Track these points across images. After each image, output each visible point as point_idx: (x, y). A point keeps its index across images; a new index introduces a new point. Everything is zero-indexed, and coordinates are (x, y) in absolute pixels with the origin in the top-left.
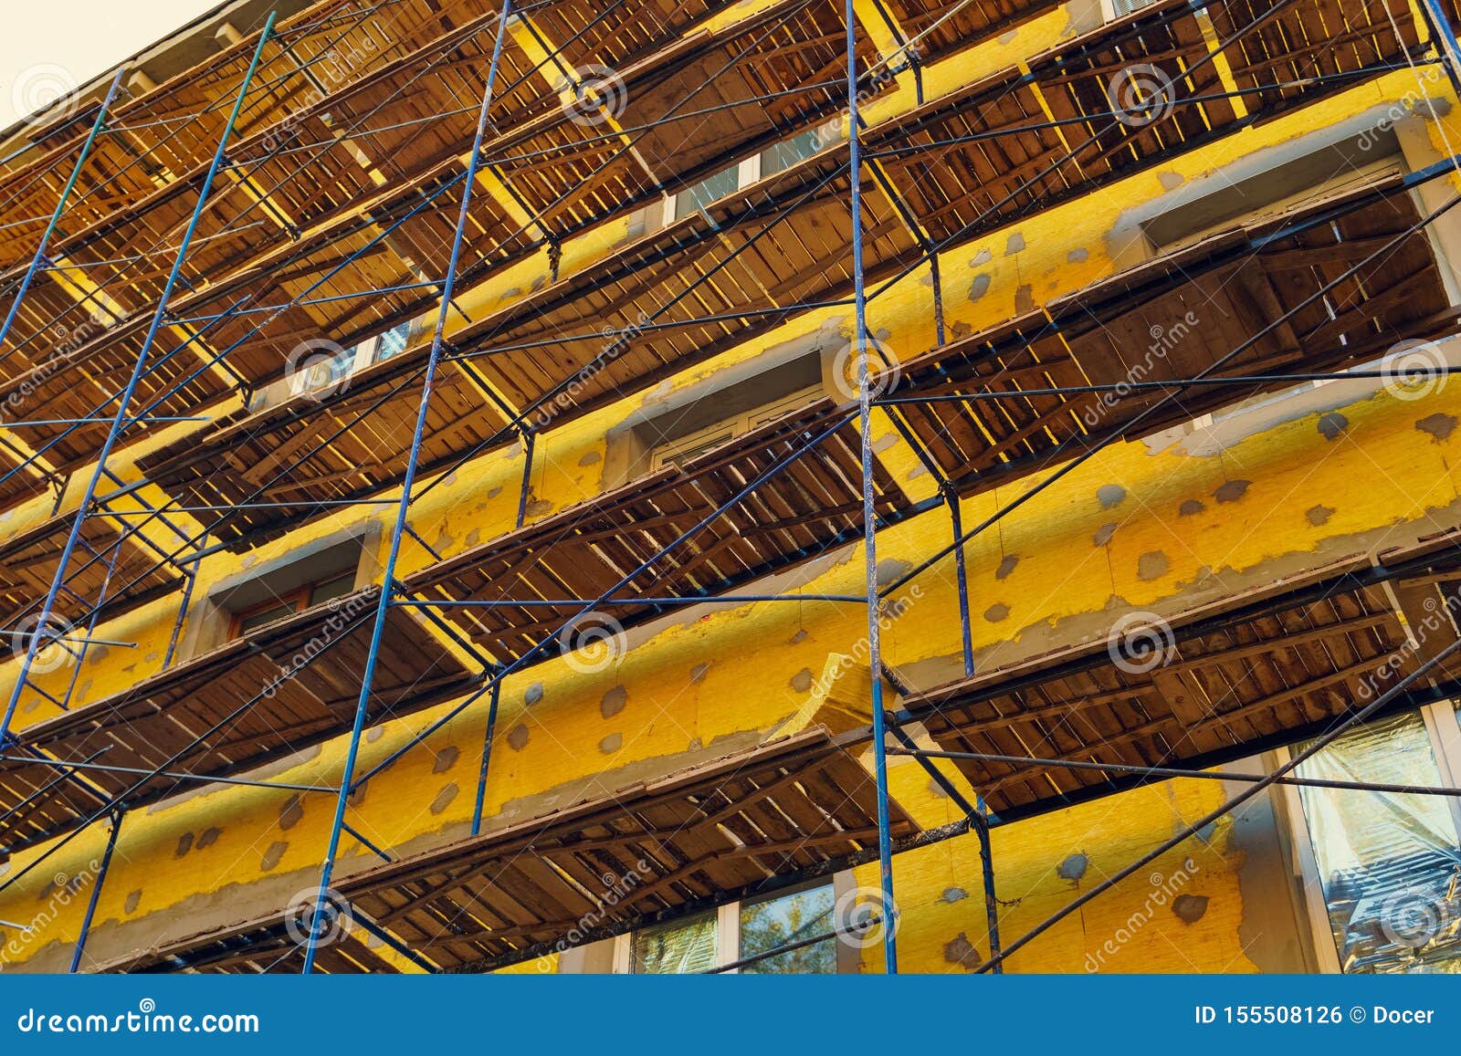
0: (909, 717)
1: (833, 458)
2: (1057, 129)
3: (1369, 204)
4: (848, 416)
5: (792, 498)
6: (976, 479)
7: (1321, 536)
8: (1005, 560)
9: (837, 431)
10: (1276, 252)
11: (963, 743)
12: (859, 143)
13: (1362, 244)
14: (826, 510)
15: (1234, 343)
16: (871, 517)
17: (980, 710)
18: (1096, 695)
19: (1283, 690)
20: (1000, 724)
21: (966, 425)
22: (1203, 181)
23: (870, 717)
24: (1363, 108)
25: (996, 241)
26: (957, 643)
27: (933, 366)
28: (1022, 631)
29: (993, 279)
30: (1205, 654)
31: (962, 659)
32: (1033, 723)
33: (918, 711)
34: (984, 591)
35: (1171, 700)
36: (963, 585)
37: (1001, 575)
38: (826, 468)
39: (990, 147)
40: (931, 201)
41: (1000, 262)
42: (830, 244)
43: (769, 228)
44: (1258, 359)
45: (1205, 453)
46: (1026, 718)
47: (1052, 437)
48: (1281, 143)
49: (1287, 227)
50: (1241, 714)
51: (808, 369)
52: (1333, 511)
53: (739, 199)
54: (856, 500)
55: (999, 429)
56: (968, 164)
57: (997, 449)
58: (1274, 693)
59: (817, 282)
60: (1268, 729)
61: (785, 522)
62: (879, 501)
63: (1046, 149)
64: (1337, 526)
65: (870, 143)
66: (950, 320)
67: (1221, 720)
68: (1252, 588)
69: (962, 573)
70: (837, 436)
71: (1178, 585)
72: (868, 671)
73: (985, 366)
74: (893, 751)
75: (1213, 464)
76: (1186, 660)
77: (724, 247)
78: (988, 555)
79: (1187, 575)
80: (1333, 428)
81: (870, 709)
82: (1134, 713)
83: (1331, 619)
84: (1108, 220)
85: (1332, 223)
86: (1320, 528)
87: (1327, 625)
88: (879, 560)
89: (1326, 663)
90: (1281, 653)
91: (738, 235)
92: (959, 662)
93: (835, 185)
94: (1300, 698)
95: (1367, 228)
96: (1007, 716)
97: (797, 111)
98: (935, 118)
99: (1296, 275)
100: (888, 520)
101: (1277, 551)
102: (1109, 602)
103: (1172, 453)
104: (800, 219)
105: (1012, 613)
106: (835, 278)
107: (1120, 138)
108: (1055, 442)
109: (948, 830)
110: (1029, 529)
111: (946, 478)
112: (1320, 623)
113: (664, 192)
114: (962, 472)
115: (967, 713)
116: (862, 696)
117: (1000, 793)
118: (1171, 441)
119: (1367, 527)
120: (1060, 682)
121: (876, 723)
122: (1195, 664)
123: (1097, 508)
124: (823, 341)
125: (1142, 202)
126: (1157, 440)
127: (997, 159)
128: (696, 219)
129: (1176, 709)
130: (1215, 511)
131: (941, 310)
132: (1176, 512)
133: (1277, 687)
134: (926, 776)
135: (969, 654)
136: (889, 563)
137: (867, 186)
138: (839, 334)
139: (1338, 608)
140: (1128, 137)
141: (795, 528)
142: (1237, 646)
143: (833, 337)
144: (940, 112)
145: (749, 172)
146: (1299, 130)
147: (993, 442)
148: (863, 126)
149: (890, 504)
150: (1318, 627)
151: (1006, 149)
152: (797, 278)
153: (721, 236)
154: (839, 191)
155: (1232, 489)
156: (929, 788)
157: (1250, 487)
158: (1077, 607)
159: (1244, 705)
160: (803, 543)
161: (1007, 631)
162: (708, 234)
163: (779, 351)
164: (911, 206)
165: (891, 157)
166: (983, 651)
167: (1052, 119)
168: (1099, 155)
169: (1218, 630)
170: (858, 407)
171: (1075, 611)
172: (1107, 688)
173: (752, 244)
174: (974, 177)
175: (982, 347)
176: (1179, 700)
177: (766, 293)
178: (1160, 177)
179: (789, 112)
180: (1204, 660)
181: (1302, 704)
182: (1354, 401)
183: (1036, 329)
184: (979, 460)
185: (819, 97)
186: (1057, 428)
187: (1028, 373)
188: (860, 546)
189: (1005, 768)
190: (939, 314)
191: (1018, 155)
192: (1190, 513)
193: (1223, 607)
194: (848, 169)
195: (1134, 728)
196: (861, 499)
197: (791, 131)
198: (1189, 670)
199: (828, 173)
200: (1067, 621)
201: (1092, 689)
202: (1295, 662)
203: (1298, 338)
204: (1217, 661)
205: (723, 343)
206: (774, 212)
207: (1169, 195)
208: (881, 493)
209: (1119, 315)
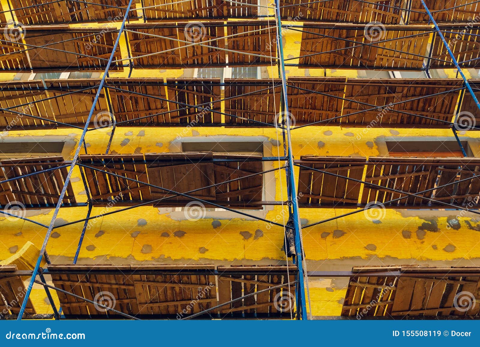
0: (48, 272)
1: (55, 177)
2: (168, 102)
3: (251, 161)
4: (66, 165)
5: (36, 185)
6: (101, 201)
7: (201, 257)
8: (100, 231)
9: (61, 169)
10: (219, 165)
11: (63, 287)
12: (105, 81)
13: (244, 172)
14: (46, 194)
15: (197, 188)
16: (61, 202)
17: (73, 277)
18: (114, 284)
19: (174, 301)
20: (77, 284)
21: (104, 182)
22: (205, 137)
23: (33, 268)
24: (257, 135)
25: (136, 130)
26: (74, 254)
27: (101, 160)
28: (97, 257)
29: (130, 141)
30: (154, 281)
31: (73, 259)
32: (89, 287)
33: (52, 271)
34: (89, 239)
35: (137, 293)
36: (83, 235)
37: (97, 236)
38: (51, 180)
39: (145, 100)
40: (120, 109)
41: (135, 137)
42: (82, 109)
43: (64, 95)
44: (202, 196)
45: (176, 219)
46: (88, 284)
47: (131, 197)
48: (231, 135)
49: (225, 158)
50: (158, 305)
51: (58, 146)
52: (207, 250)
53: (57, 82)
54: (58, 194)
55: (115, 188)
56: (137, 102)
57: (111, 195)
58: (171, 301)
59: (73, 120)
60: (164, 312)
61: (30, 193)
62: (65, 197)
63: (162, 108)
64: (207, 255)
65: (108, 83)
66: (112, 149)
67: (151, 305)
68: (176, 264)
69: (84, 230)
70: (60, 171)
71: (153, 258)
72: (39, 251)
73: (118, 166)
74: (37, 282)
75: (177, 224)
76: (147, 281)
77: (46, 96)
78: (95, 228)
79: (157, 256)
80: (217, 225)
81: (35, 265)
82: (124, 294)
83: (196, 282)
84: (173, 137)
85: (238, 163)
86: (202, 254)
87: (195, 284)
88: (57, 217)
89: (190, 296)
90: (177, 289)
91: (52, 94)
92: (71, 260)
93: (91, 91)
94: (177, 305)
95: (247, 168)
96: (81, 282)
97: (88, 64)
98: (132, 84)
99: (222, 174)
100: (66, 205)
101: (186, 257)
102: (129, 256)
103: (166, 216)
104: (76, 97)
105: (96, 249)
106: (80, 121)
107: (186, 114)
108: (131, 199)
109: (45, 316)
110: (111, 224)
111: (91, 198)
112: (193, 282)
113: (32, 71)
114: (98, 197)
115: (68, 276)
116: (33, 260)
117: (69, 308)
118: (166, 212)
119: (215, 258)
120: (104, 275)
121: (35, 270)
122: (150, 283)
123: (136, 224)
124: (67, 140)
125: (185, 136)
126: (163, 210)
127: (146, 104)
128: (40, 82)
129: (138, 297)
130: (172, 238)
131: (110, 144)
132: (160, 235)
133: (172, 299)
134: (46, 295)
135: (76, 258)
136: (61, 220)
137: (102, 96)
138: (74, 139)
139: (200, 279)
140: (188, 115)
141: (33, 196)
142: (165, 282)
143: (71, 139)
144: (134, 82)
145: (64, 76)
146: (237, 134)
147: (111, 192)
148: (108, 76)
149: (69, 200)
150: (192, 284)
151: (150, 103)
152: (66, 116)
153: (46, 91)
154: (92, 93)
155: (180, 233)
156: (44, 300)
157: (186, 235)
158: (118, 254)
159: (160, 302)
160: (33, 203)
161: (91, 255)
162: (42, 89)
163: (50, 137)
164: (113, 108)
165: (113, 90)
166: (81, 259)
167: (167, 99)
168: (177, 116)
169: (161, 274)
170: (71, 163)
171: (117, 255)
172: (118, 283)
173: (56, 98)
174: (137, 107)
175: (120, 159)
176: (140, 294)
177: (54, 116)
178: (193, 131)
179: (85, 64)
180: (153, 283)
181: (177, 307)
182: (225, 219)
183: (139, 160)
184: (104, 196)
185: (97, 63)
186: (133, 194)
187: (131, 173)
188: (53, 211)
189: (74, 300)
190: (109, 145)
191: (153, 106)
192: (164, 236)
193: (165, 267)
194: (98, 88)
195: (122, 299)
196: (59, 194)
197: (83, 70)
198: (147, 285)
199: (91, 86)
200: (113, 258)
201: (113, 281)
202: (181, 293)
203: (216, 194)
204: (157, 285)
205: (32, 127)
206: (68, 91)
207: (194, 137)
208: (67, 195)
209: (166, 166)
